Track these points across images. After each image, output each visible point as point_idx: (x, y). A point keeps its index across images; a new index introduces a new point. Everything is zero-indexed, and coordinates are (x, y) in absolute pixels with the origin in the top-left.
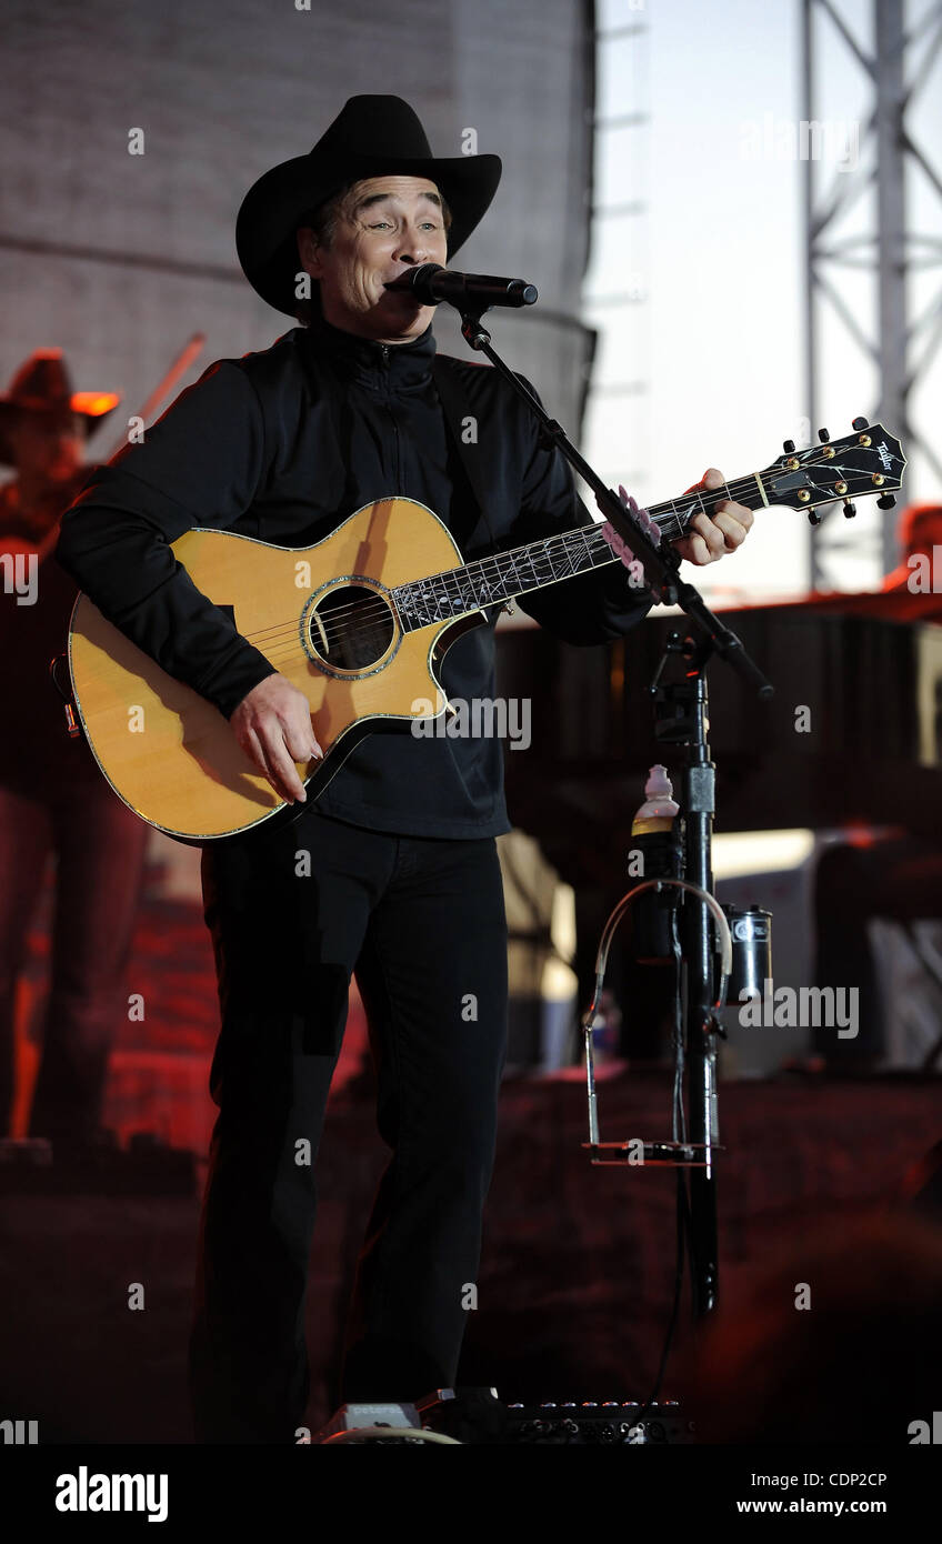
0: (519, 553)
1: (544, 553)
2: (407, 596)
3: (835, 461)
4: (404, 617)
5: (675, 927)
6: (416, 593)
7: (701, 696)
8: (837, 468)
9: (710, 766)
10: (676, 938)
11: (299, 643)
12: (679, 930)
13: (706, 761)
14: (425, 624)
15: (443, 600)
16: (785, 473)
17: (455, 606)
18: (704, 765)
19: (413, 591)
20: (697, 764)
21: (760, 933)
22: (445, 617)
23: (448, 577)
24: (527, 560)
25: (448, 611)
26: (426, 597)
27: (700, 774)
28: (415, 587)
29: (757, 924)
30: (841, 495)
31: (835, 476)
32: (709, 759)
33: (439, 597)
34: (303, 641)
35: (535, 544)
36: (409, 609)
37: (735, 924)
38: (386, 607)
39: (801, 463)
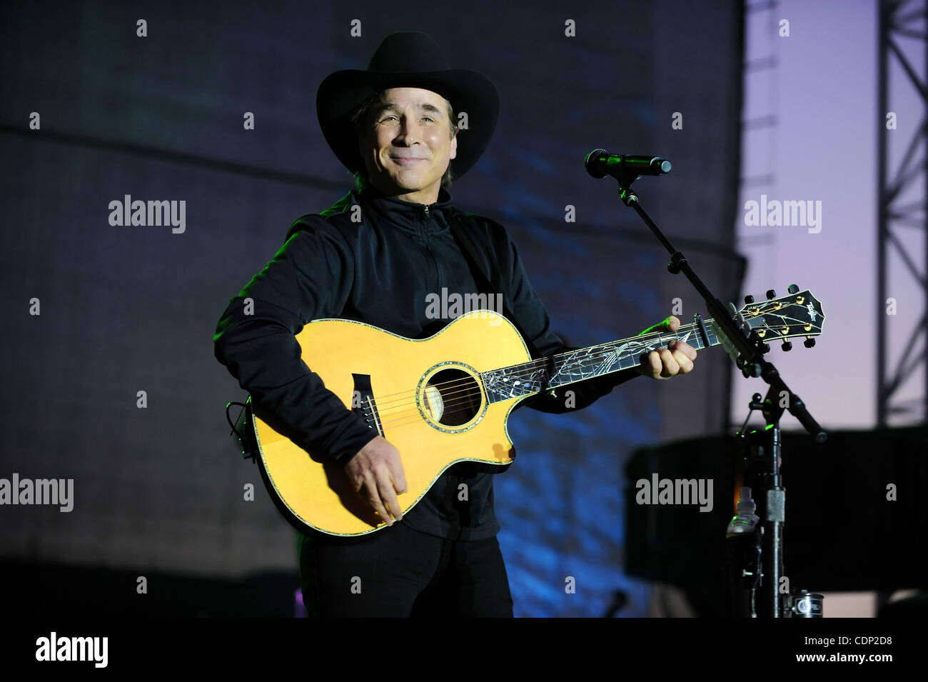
0: (570, 356)
1: (587, 357)
2: (492, 379)
3: (781, 312)
4: (490, 393)
5: (753, 601)
6: (498, 377)
7: (776, 440)
8: (782, 317)
9: (782, 489)
10: (753, 610)
11: (415, 405)
12: (756, 604)
13: (779, 486)
14: (504, 398)
15: (517, 383)
16: (750, 317)
17: (525, 388)
18: (778, 488)
19: (497, 375)
20: (773, 487)
21: (816, 608)
22: (518, 395)
23: (521, 367)
24: (576, 360)
25: (519, 391)
26: (505, 380)
27: (774, 495)
28: (499, 372)
29: (813, 602)
30: (784, 335)
31: (780, 322)
32: (781, 484)
33: (515, 380)
34: (418, 403)
35: (581, 350)
36: (493, 387)
37: (798, 601)
38: (476, 384)
39: (760, 311)
